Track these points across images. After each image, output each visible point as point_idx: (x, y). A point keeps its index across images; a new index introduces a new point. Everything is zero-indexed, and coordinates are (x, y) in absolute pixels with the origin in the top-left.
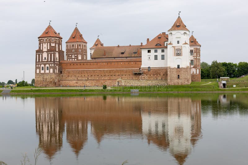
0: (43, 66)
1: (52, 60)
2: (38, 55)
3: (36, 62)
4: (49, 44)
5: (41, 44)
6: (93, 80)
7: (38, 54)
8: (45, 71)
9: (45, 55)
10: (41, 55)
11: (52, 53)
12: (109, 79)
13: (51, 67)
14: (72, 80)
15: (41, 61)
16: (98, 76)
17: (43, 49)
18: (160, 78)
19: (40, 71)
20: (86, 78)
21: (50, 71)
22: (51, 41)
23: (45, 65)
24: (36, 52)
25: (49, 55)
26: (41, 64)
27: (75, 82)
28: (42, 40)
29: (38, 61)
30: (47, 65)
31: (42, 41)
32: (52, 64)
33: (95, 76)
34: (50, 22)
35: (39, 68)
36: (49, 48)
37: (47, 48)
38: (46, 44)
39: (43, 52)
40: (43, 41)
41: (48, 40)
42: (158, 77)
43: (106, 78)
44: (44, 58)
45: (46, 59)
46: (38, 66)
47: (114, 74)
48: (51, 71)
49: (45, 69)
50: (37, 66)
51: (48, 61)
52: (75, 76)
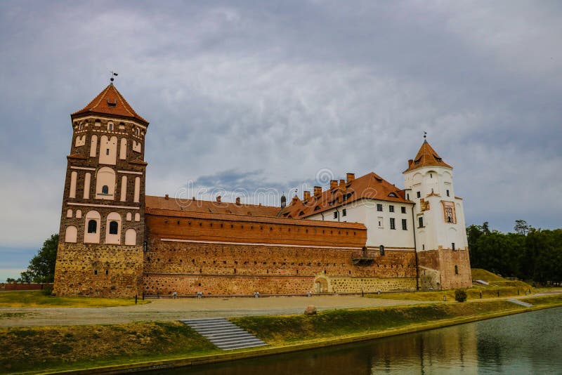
1: (137, 199)
2: (74, 175)
3: (66, 198)
4: (124, 141)
5: (94, 138)
6: (252, 277)
7: (76, 170)
8: (103, 237)
9: (106, 178)
10: (88, 176)
11: (136, 176)
12: (295, 273)
13: (127, 225)
14: (182, 276)
15: (86, 196)
16: (265, 263)
17: (98, 153)
18: (402, 274)
19: (80, 237)
20: (228, 270)
21: (123, 239)
22: (134, 133)
23: (104, 213)
24: (70, 164)
25: (124, 179)
26: (85, 210)
27: (192, 280)
28: (98, 125)
29: (73, 195)
30: (114, 217)
31: (99, 128)
32: (133, 213)
33: (255, 263)
34: (114, 77)
35: (78, 223)
36: (123, 156)
37: (118, 155)
38: (114, 139)
39: (100, 166)
40: (104, 127)
41: (122, 127)
42: (400, 270)
43: (288, 272)
44: (99, 189)
45: (112, 191)
46: (74, 213)
47: (307, 261)
48: (131, 238)
49: (103, 228)
50: (70, 213)
51: (117, 201)
52: (193, 261)
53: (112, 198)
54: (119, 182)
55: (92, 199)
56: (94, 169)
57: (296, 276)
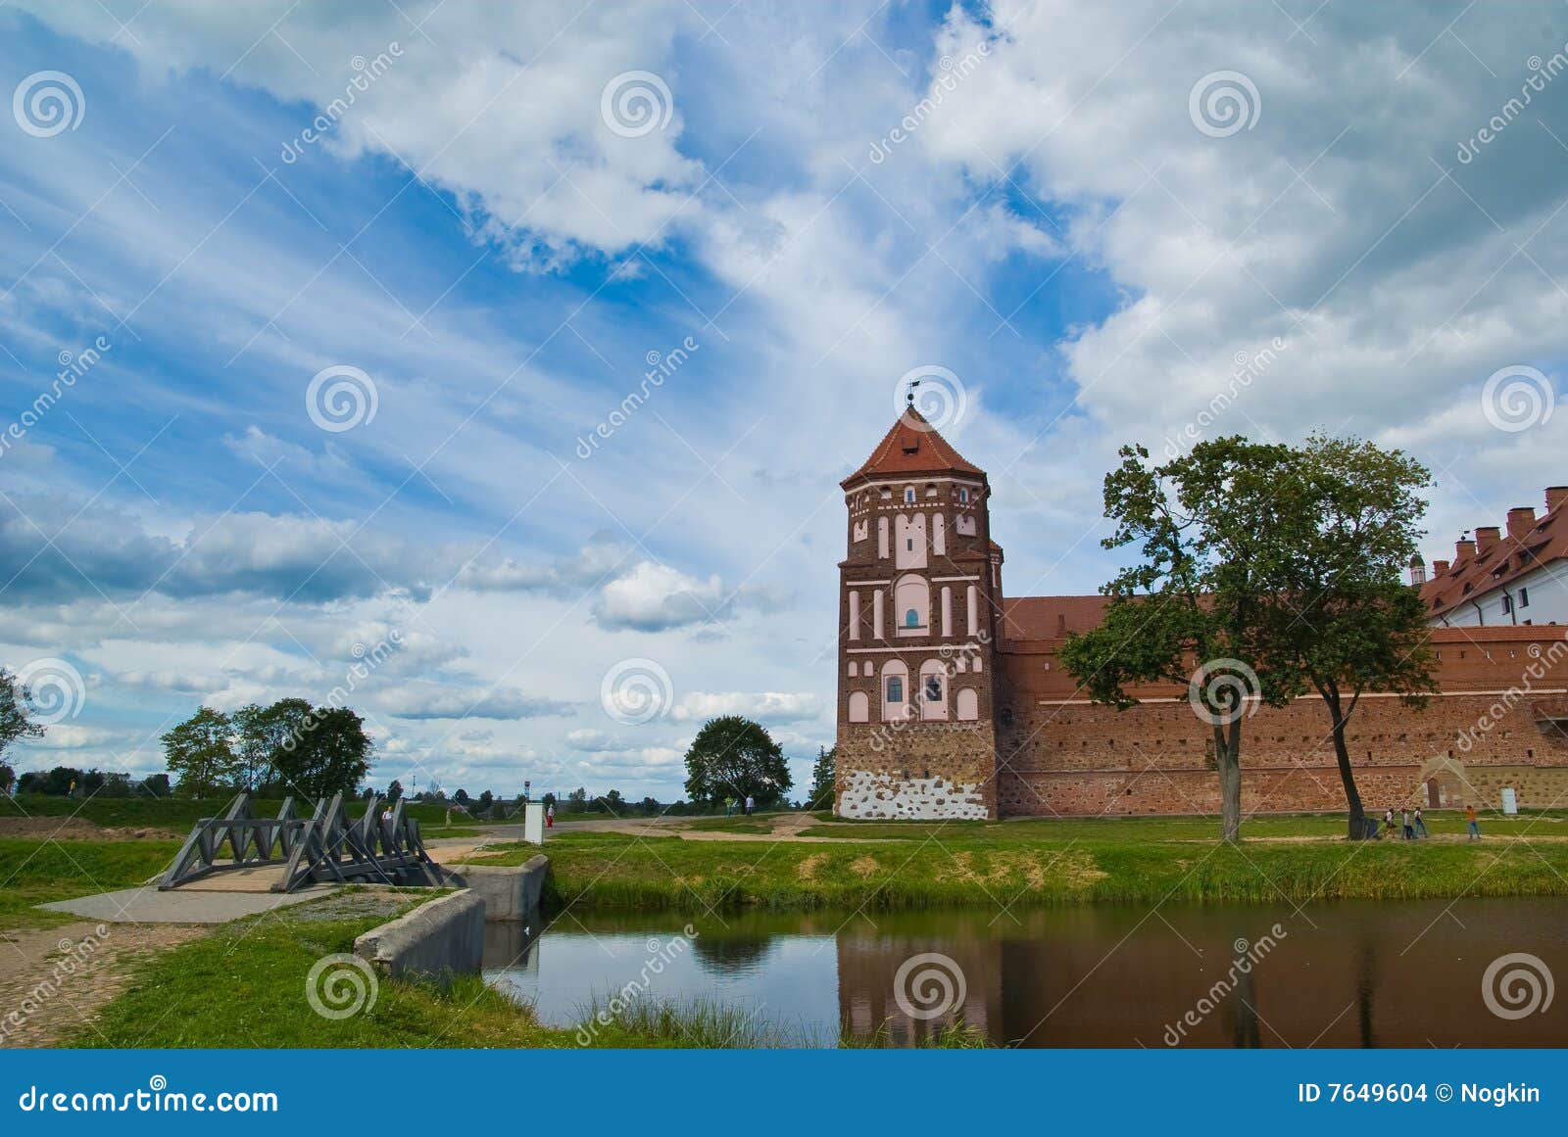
0: (895, 668)
2: (854, 596)
3: (844, 642)
4: (939, 519)
5: (883, 523)
7: (857, 588)
9: (912, 597)
10: (878, 595)
11: (967, 583)
13: (958, 683)
14: (1091, 773)
15: (879, 633)
16: (1281, 740)
17: (892, 550)
19: (875, 711)
20: (1192, 759)
21: (953, 708)
22: (956, 500)
23: (914, 662)
24: (845, 577)
25: (946, 592)
26: (879, 661)
27: (1111, 783)
28: (887, 496)
29: (854, 635)
30: (934, 668)
31: (890, 502)
33: (1257, 739)
35: (869, 685)
36: (940, 549)
37: (930, 549)
38: (920, 519)
39: (896, 574)
40: (897, 500)
41: (932, 493)
44: (901, 619)
45: (924, 618)
46: (861, 668)
47: (1395, 730)
48: (969, 704)
50: (853, 669)
51: (935, 638)
52: (1112, 742)
53: (926, 632)
54: (936, 600)
55: (891, 638)
56: (888, 582)
57: (1366, 766)
